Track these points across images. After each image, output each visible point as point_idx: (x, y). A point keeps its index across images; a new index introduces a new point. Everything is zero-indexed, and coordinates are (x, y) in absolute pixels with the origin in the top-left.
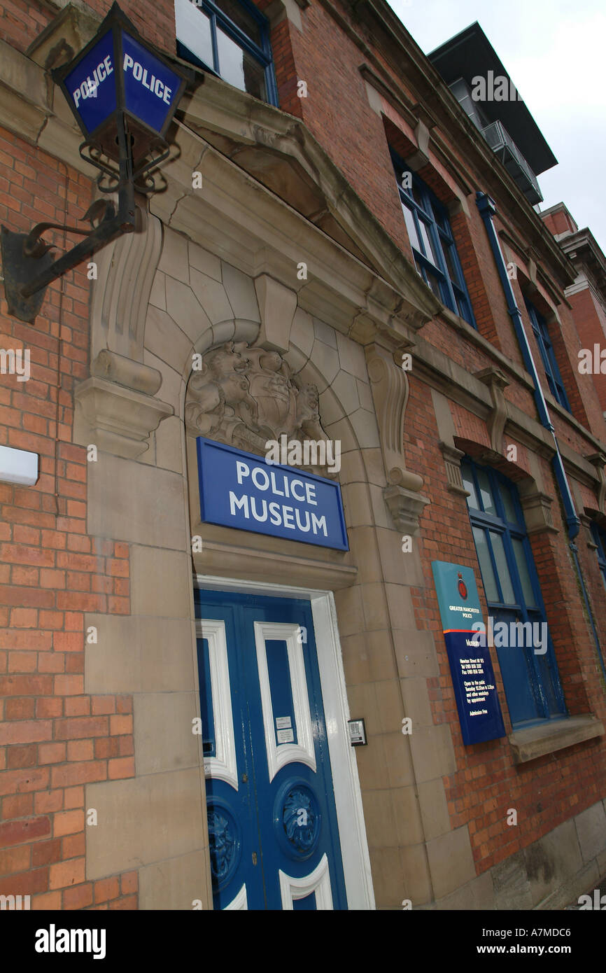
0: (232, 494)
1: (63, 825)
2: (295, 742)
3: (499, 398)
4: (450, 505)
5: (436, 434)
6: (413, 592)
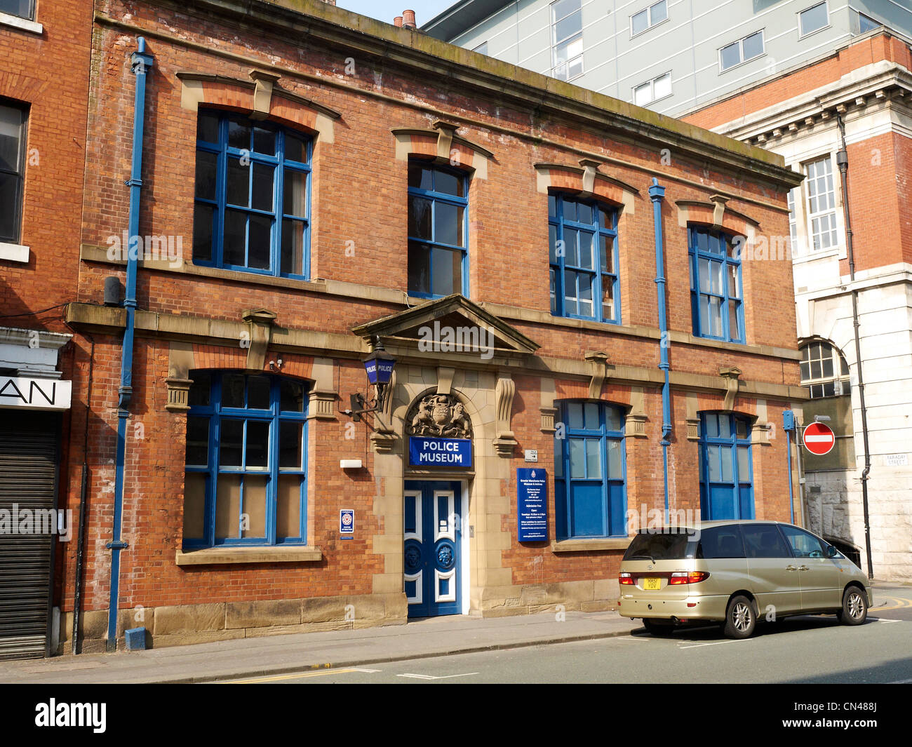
0: (421, 454)
1: (368, 542)
2: (447, 531)
3: (599, 368)
4: (540, 439)
5: (539, 403)
6: (503, 481)
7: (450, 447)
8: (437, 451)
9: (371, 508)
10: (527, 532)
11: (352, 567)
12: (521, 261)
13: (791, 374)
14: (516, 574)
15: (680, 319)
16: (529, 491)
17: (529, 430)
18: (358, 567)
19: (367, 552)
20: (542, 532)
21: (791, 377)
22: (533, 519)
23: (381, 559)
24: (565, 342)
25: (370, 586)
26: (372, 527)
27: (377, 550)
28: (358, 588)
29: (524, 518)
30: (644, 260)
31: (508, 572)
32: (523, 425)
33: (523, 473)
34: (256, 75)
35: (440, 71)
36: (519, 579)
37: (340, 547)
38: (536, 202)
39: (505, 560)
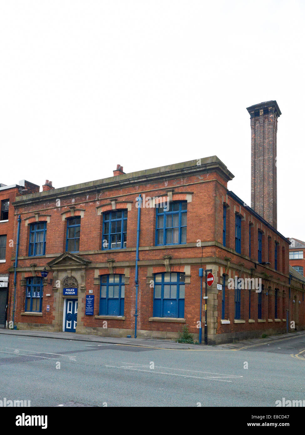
0: (66, 292)
1: (52, 313)
3: (110, 264)
4: (93, 287)
5: (94, 277)
6: (83, 299)
7: (72, 290)
8: (69, 291)
9: (53, 305)
10: (87, 312)
11: (49, 318)
12: (92, 237)
13: (208, 252)
14: (85, 323)
15: (148, 242)
16: (88, 301)
17: (91, 284)
18: (50, 318)
19: (52, 315)
20: (91, 313)
21: (208, 254)
22: (90, 309)
23: (54, 317)
24: (103, 258)
25: (52, 323)
26: (53, 309)
27: (54, 315)
28: (50, 323)
29: (86, 309)
30: (134, 225)
31: (83, 322)
32: (89, 283)
33: (87, 296)
34: (35, 214)
35: (69, 194)
36: (85, 325)
37: (46, 314)
38: (97, 219)
39: (82, 319)
